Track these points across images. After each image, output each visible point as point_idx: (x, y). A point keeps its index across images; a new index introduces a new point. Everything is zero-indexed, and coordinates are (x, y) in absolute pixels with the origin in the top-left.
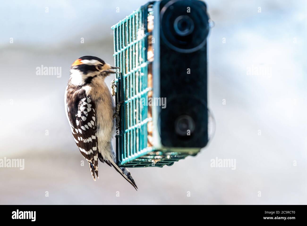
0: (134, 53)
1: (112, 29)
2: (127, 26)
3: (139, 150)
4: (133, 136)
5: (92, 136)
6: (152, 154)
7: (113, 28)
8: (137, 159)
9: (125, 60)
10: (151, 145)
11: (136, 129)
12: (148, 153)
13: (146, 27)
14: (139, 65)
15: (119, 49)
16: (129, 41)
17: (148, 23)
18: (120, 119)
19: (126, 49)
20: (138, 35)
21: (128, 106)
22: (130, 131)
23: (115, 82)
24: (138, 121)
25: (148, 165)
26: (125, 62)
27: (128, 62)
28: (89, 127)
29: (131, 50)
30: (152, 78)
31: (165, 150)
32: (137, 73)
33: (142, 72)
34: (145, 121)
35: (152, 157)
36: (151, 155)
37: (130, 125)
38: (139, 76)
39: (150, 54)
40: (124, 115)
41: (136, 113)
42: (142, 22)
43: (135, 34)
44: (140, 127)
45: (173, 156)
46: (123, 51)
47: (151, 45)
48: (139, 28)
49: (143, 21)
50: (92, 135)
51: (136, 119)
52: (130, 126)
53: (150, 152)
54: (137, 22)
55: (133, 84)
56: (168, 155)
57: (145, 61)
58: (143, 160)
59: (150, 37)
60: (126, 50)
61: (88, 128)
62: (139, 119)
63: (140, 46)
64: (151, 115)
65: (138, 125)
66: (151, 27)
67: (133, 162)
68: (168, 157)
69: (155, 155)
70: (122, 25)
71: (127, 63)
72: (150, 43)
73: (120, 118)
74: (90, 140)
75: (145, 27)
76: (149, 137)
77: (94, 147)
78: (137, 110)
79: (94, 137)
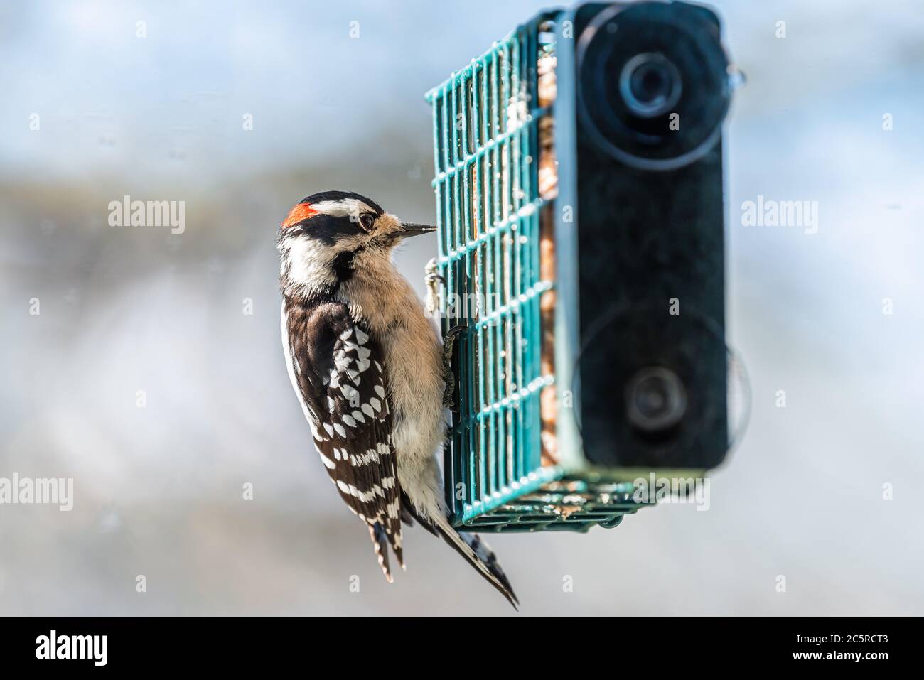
0: (497, 175)
1: (426, 101)
2: (473, 90)
3: (516, 478)
4: (497, 433)
5: (379, 445)
6: (554, 487)
7: (431, 97)
8: (508, 503)
9: (469, 197)
10: (553, 462)
11: (505, 411)
12: (542, 485)
13: (533, 90)
14: (513, 211)
15: (452, 163)
16: (480, 137)
17: (540, 79)
18: (457, 380)
19: (471, 162)
20: (508, 118)
21: (480, 342)
22: (487, 419)
23: (438, 267)
24: (510, 386)
25: (543, 524)
26: (469, 203)
27: (479, 202)
28: (366, 416)
29: (487, 164)
30: (554, 251)
31: (595, 475)
32: (507, 238)
33: (522, 233)
34: (533, 387)
35: (555, 498)
36: (552, 493)
37: (489, 400)
38: (513, 245)
39: (547, 177)
40: (470, 370)
41: (504, 359)
42: (521, 78)
43: (499, 115)
44: (518, 405)
45: (621, 495)
46: (463, 167)
47: (549, 147)
48: (511, 95)
49: (525, 74)
50: (378, 441)
51: (504, 381)
52: (486, 402)
53: (550, 483)
54: (505, 78)
55: (493, 271)
56: (604, 493)
57: (532, 199)
58: (528, 508)
59: (545, 123)
60: (471, 165)
61: (363, 421)
62: (515, 380)
63: (516, 153)
64: (553, 369)
65: (512, 399)
66: (547, 91)
67: (497, 516)
68: (605, 499)
69: (566, 493)
70: (458, 87)
71: (476, 204)
72: (545, 142)
73: (455, 378)
74: (371, 456)
75: (529, 91)
76: (547, 437)
77: (385, 479)
78: (507, 353)
79: (384, 449)
